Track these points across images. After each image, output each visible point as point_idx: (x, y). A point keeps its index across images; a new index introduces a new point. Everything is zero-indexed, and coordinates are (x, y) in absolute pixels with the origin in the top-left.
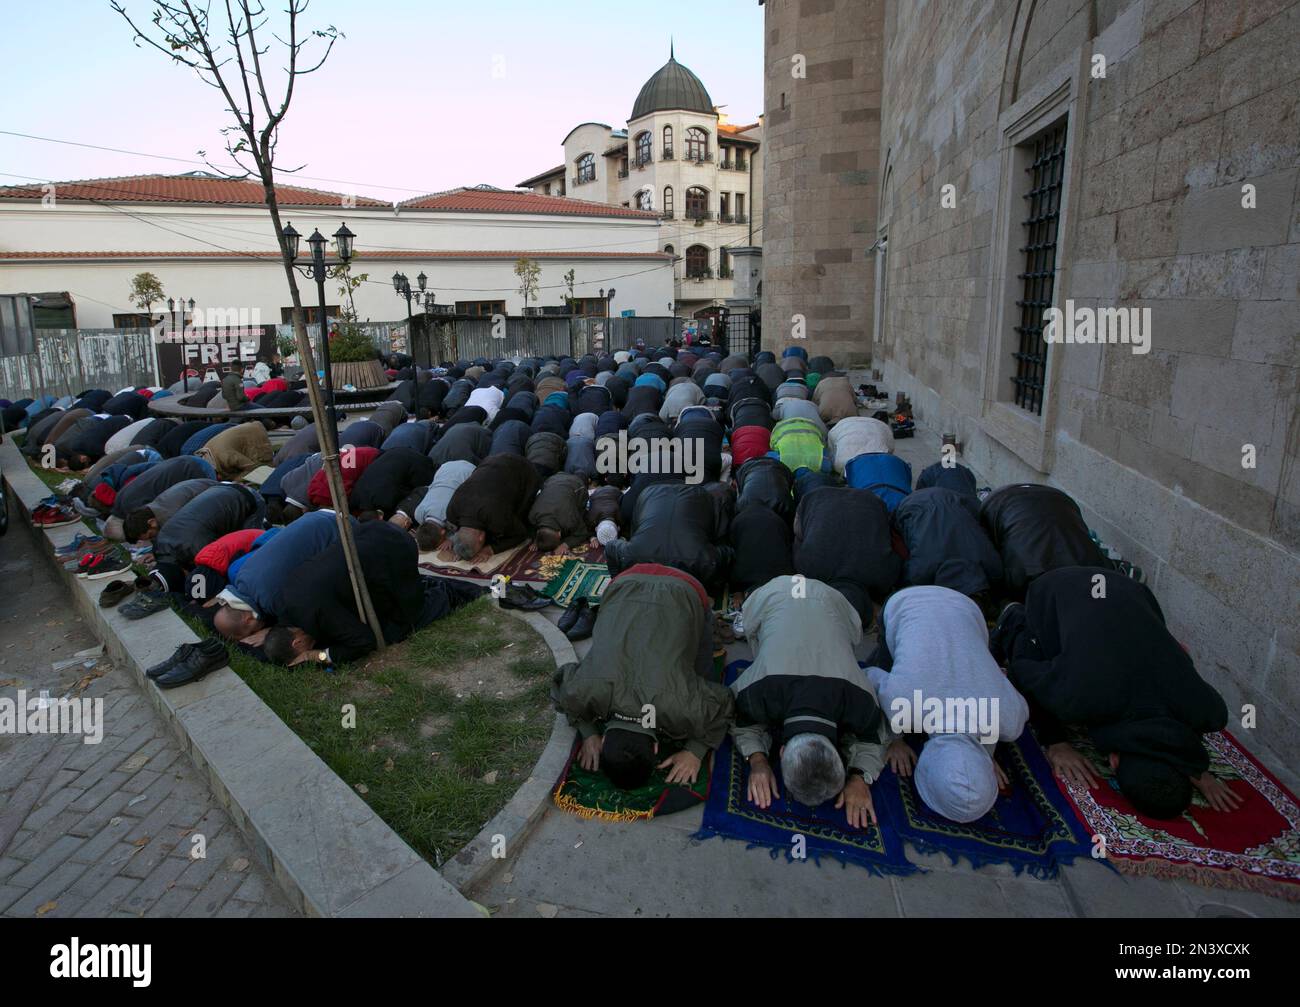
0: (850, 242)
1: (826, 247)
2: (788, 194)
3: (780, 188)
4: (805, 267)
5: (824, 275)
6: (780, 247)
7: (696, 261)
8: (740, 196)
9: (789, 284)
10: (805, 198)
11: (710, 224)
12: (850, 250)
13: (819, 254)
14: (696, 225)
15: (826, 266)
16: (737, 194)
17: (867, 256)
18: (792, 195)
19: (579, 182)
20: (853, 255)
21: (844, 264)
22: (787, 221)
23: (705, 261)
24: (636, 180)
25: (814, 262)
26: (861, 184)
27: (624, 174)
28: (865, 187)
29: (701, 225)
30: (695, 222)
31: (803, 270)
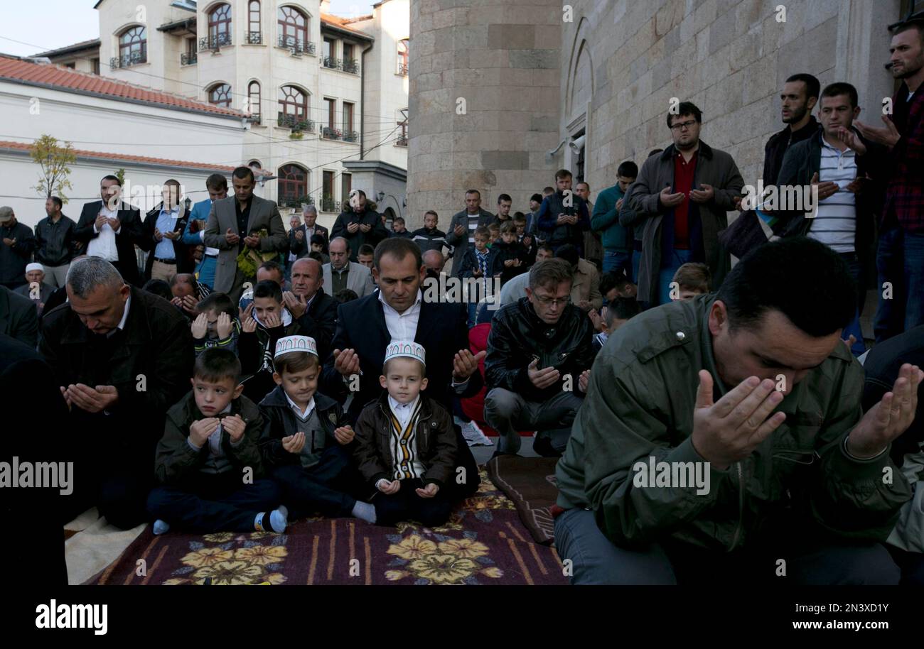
0: (527, 142)
1: (496, 147)
2: (446, 74)
3: (435, 65)
4: (467, 173)
5: (494, 185)
6: (434, 143)
7: (291, 186)
8: (348, 105)
9: (447, 195)
10: (469, 80)
11: (310, 137)
12: (527, 154)
13: (486, 155)
14: (291, 137)
15: (496, 172)
16: (344, 103)
17: (547, 162)
18: (450, 75)
19: (120, 64)
20: (531, 159)
21: (518, 172)
22: (444, 109)
23: (303, 186)
24: (209, 68)
25: (480, 167)
26: (539, 67)
27: (191, 59)
28: (543, 71)
29: (299, 138)
30: (290, 133)
31: (466, 177)
